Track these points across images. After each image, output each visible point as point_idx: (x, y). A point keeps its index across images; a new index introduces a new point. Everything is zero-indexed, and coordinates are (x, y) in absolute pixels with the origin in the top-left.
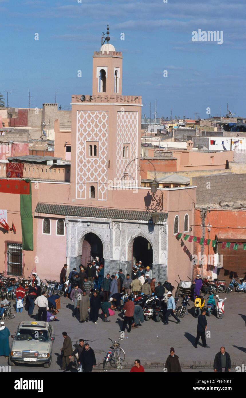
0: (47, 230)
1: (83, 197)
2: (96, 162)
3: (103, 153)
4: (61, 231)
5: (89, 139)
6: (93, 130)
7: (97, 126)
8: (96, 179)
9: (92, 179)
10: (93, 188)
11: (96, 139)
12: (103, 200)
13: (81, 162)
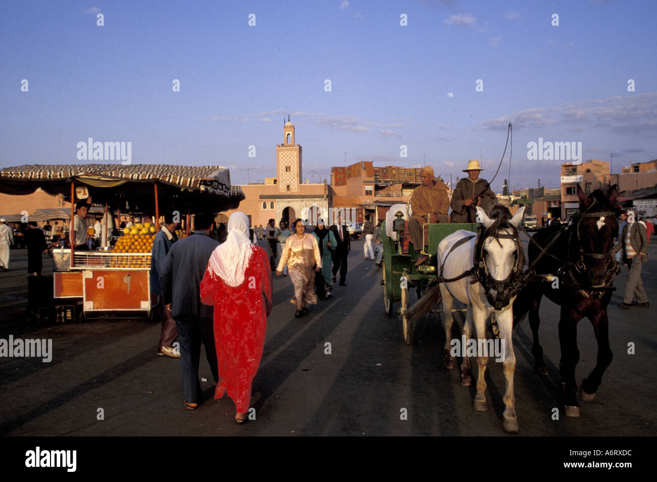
0: (265, 207)
1: (284, 190)
2: (290, 174)
3: (294, 170)
4: (272, 207)
5: (286, 164)
6: (288, 160)
7: (290, 158)
8: (290, 182)
9: (288, 182)
10: (288, 186)
11: (290, 164)
12: (294, 191)
13: (282, 174)
